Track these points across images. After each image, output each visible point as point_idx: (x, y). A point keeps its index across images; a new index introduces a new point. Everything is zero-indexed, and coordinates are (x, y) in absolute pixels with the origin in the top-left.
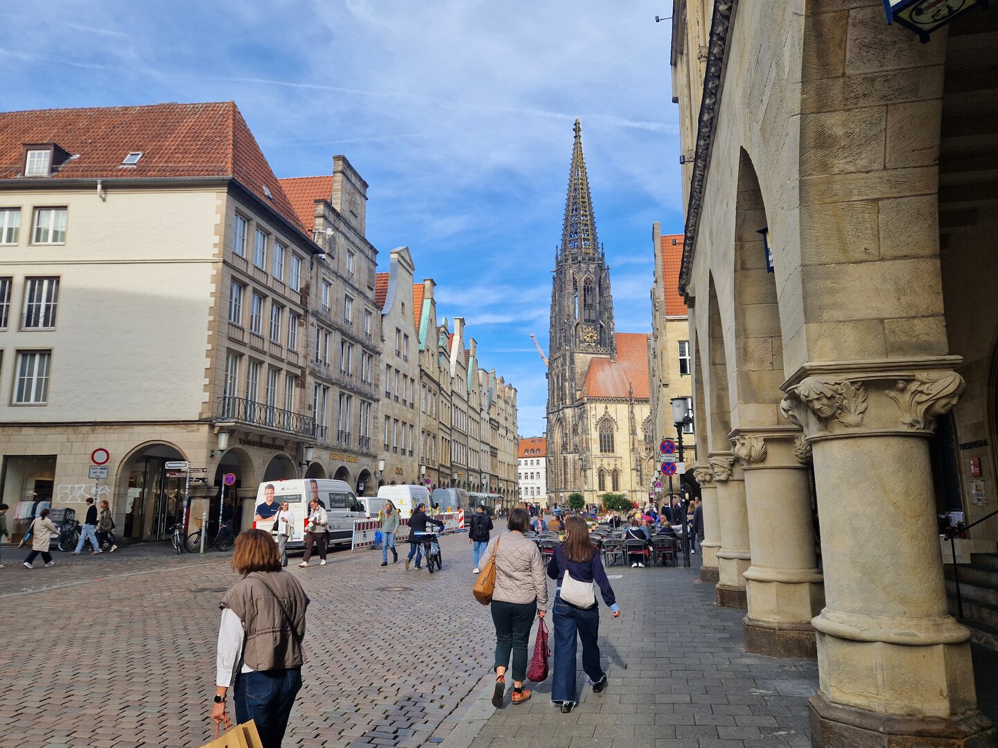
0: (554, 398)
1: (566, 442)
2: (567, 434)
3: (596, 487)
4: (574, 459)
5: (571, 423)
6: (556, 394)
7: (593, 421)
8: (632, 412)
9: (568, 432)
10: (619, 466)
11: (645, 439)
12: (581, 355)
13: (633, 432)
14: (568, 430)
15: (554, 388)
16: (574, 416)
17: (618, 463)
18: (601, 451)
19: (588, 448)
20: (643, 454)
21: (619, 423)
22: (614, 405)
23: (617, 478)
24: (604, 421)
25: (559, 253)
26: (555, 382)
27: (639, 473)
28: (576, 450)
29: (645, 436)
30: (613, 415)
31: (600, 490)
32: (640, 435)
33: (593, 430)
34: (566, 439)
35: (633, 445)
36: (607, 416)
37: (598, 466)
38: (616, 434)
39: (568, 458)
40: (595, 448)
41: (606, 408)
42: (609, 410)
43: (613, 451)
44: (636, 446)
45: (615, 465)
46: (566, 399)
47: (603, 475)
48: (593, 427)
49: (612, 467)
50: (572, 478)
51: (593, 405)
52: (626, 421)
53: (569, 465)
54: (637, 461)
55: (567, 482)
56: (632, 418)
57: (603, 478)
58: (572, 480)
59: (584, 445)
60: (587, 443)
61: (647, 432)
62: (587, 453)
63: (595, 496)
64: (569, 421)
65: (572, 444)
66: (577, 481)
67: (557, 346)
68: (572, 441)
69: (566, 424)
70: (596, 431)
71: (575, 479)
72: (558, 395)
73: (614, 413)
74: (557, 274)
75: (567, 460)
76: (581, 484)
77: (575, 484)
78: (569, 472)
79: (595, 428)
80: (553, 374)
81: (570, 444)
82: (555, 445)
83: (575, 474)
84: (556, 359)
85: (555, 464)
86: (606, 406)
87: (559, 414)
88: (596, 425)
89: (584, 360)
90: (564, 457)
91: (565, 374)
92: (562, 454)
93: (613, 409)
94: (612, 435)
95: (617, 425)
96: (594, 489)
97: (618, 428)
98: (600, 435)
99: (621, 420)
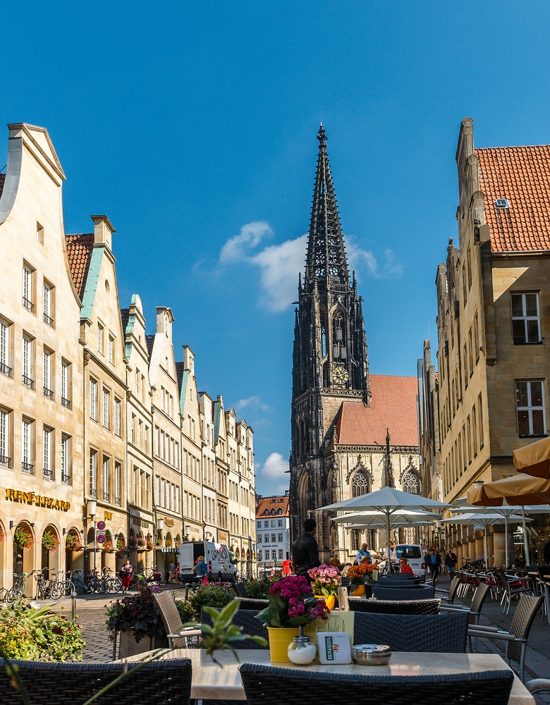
0: (298, 449)
1: (314, 496)
2: (314, 488)
3: (348, 546)
4: (323, 516)
5: (319, 476)
6: (300, 444)
7: (345, 471)
8: (389, 461)
9: (315, 486)
12: (330, 398)
14: (315, 484)
15: (298, 438)
21: (375, 474)
22: (368, 455)
23: (372, 535)
24: (358, 472)
25: (303, 281)
26: (300, 430)
29: (404, 488)
30: (368, 466)
31: (353, 549)
32: (399, 488)
33: (344, 483)
34: (314, 494)
36: (361, 467)
38: (370, 487)
39: (316, 515)
41: (359, 457)
42: (363, 459)
46: (312, 449)
47: (357, 533)
48: (345, 479)
50: (321, 537)
51: (345, 455)
52: (382, 471)
56: (388, 469)
57: (357, 537)
58: (321, 539)
60: (338, 497)
61: (406, 484)
63: (346, 555)
64: (317, 474)
65: (320, 500)
66: (326, 540)
67: (302, 389)
68: (320, 496)
69: (313, 477)
70: (348, 483)
71: (323, 538)
72: (303, 445)
73: (369, 464)
74: (300, 306)
75: (315, 516)
76: (330, 543)
77: (324, 544)
78: (317, 531)
79: (348, 481)
80: (298, 421)
81: (318, 499)
82: (299, 502)
83: (323, 532)
84: (301, 404)
85: (300, 523)
86: (360, 455)
87: (304, 466)
88: (348, 477)
89: (333, 404)
90: (311, 513)
91: (311, 420)
92: (309, 511)
93: (368, 459)
94: (367, 488)
95: (372, 477)
96: (346, 548)
97: (373, 480)
98: (353, 488)
99: (377, 471)
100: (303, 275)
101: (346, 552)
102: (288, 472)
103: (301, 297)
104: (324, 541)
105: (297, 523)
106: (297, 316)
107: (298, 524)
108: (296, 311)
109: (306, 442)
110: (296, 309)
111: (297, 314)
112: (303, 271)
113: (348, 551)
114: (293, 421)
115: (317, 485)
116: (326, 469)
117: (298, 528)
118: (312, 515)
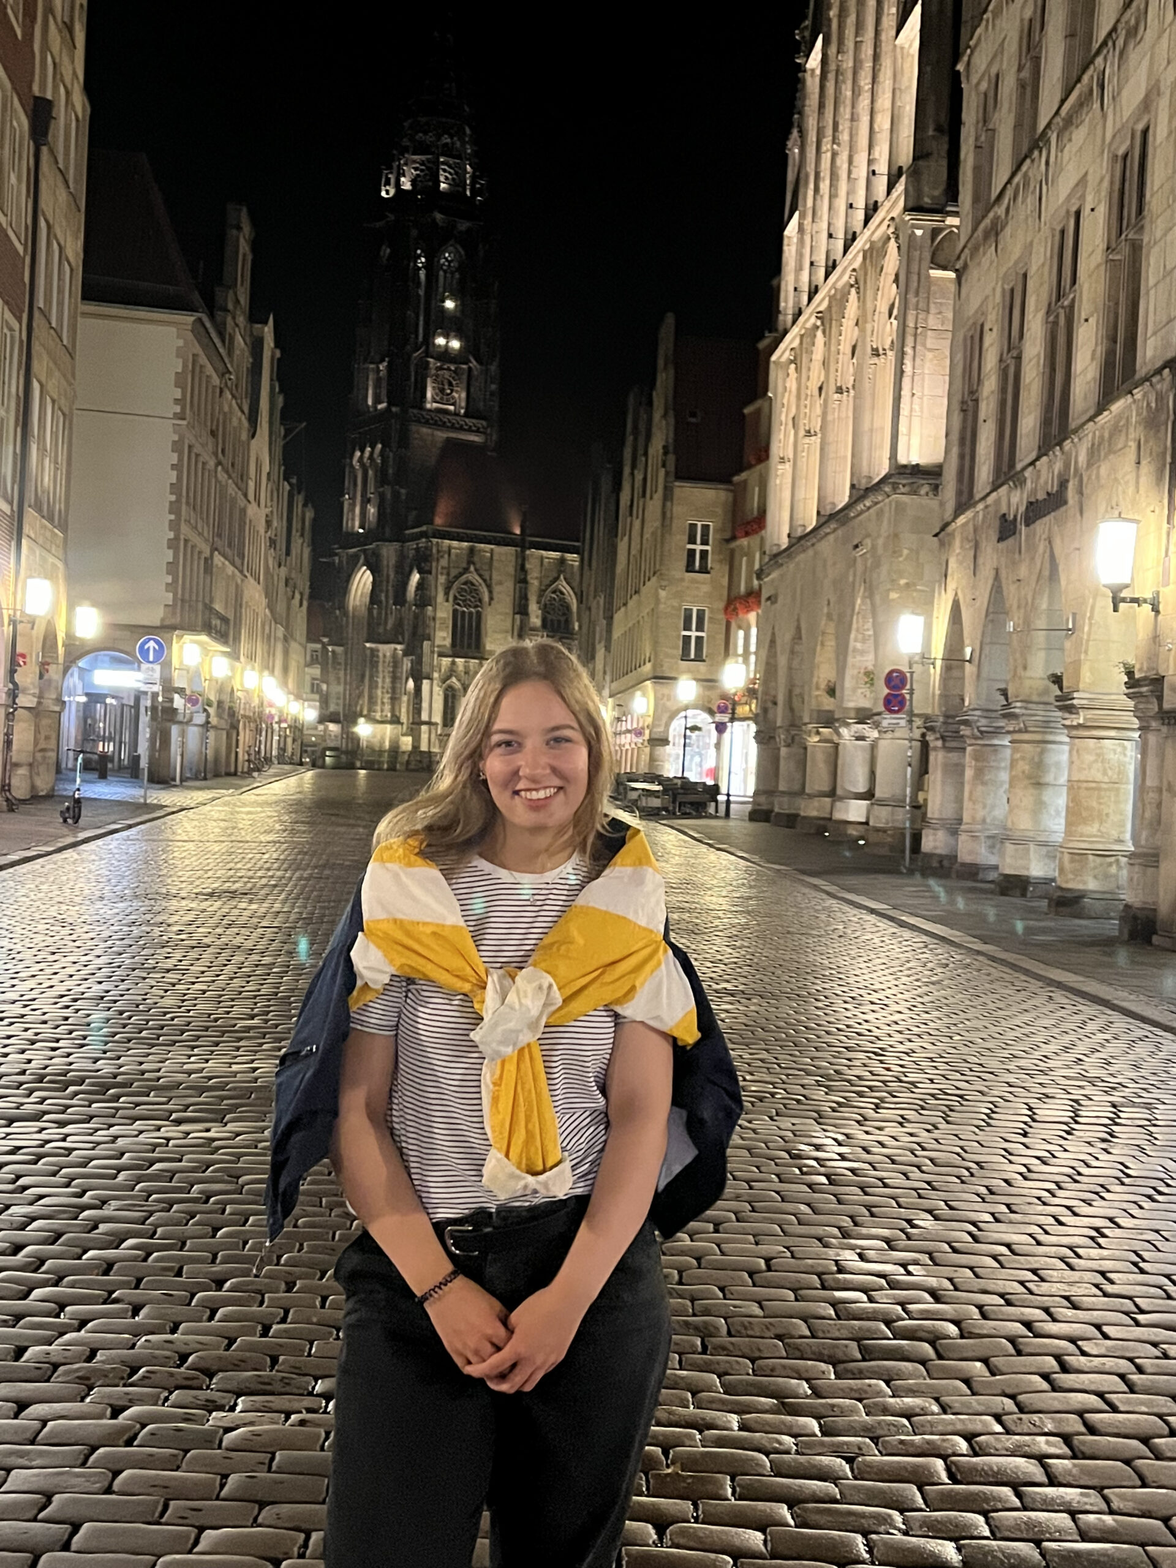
1: (379, 618)
2: (381, 602)
3: (437, 719)
4: (393, 656)
5: (392, 578)
7: (442, 579)
8: (522, 564)
9: (383, 598)
11: (544, 626)
12: (424, 429)
13: (521, 609)
14: (383, 595)
18: (454, 643)
19: (427, 637)
21: (497, 589)
22: (489, 548)
24: (464, 582)
26: (360, 483)
28: (399, 640)
29: (545, 620)
30: (484, 570)
31: (445, 724)
32: (535, 619)
33: (440, 597)
34: (380, 614)
36: (472, 574)
37: (444, 675)
38: (486, 612)
39: (381, 655)
40: (443, 637)
41: (472, 552)
42: (477, 558)
43: (479, 648)
47: (454, 697)
48: (441, 591)
50: (387, 695)
51: (445, 544)
52: (509, 584)
53: (380, 668)
55: (375, 703)
56: (521, 580)
57: (453, 703)
58: (384, 699)
59: (418, 629)
60: (425, 623)
61: (549, 612)
62: (425, 644)
63: (433, 736)
64: (388, 576)
66: (394, 702)
67: (370, 404)
68: (391, 619)
69: (380, 582)
70: (447, 600)
71: (389, 697)
73: (486, 567)
75: (378, 656)
76: (403, 709)
77: (393, 709)
78: (380, 685)
79: (447, 594)
81: (386, 623)
82: (347, 622)
83: (394, 689)
85: (348, 664)
86: (473, 548)
87: (364, 554)
88: (447, 589)
89: (427, 443)
90: (371, 649)
92: (368, 645)
93: (486, 559)
94: (479, 614)
95: (490, 592)
96: (433, 720)
97: (491, 599)
98: (455, 611)
99: (500, 583)
101: (433, 728)
104: (390, 703)
105: (340, 663)
107: (345, 666)
113: (436, 724)
115: (387, 597)
116: (406, 569)
117: (341, 674)
118: (374, 652)
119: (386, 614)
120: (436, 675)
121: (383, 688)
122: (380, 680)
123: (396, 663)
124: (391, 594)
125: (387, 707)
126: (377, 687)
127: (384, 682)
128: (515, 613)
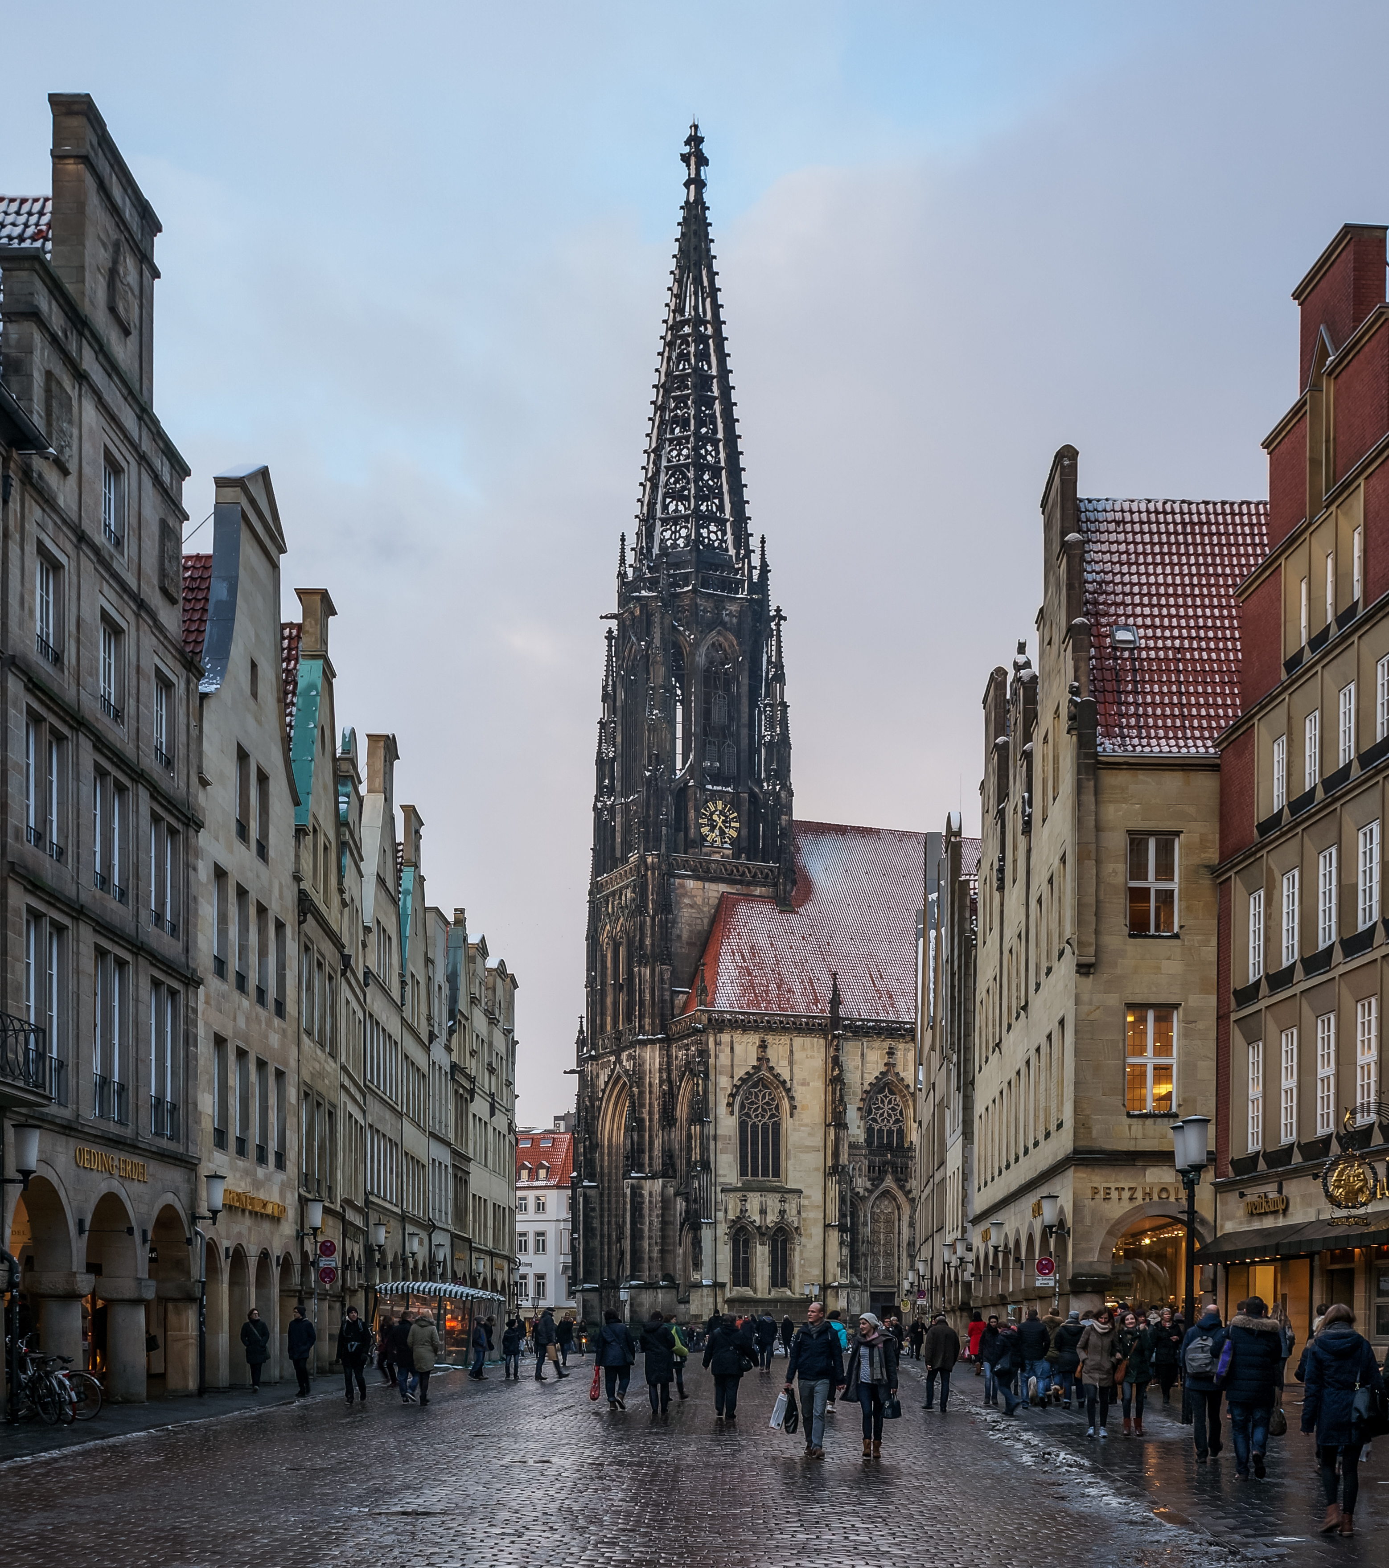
0: (603, 1014)
1: (641, 1143)
2: (642, 1120)
3: (725, 1276)
4: (663, 1194)
6: (609, 1000)
7: (725, 1082)
8: (836, 1060)
9: (645, 1116)
10: (792, 1217)
11: (869, 1141)
12: (691, 883)
13: (837, 1120)
14: (645, 1111)
15: (603, 984)
16: (667, 1067)
17: (791, 1208)
18: (743, 1173)
19: (706, 1166)
20: (861, 1183)
21: (799, 1092)
22: (785, 1039)
23: (784, 1250)
24: (755, 1086)
26: (609, 964)
27: (847, 1238)
28: (668, 1171)
29: (869, 1131)
30: (782, 1068)
31: (736, 1283)
32: (856, 1130)
33: (722, 1110)
34: (641, 1137)
35: (836, 1154)
36: (764, 1072)
37: (731, 1216)
38: (787, 1123)
39: (646, 1193)
40: (727, 1162)
41: (763, 1046)
42: (771, 1053)
43: (776, 1174)
44: (844, 1158)
45: (782, 1212)
46: (641, 1017)
47: (746, 1243)
48: (723, 1101)
49: (771, 1218)
50: (656, 1249)
51: (725, 1037)
52: (818, 1085)
53: (646, 1211)
54: (843, 1200)
56: (835, 1080)
57: (747, 1251)
58: (655, 1255)
59: (696, 1156)
60: (705, 1149)
61: (874, 1120)
62: (704, 1177)
63: (720, 1300)
64: (650, 1085)
65: (657, 1152)
66: (669, 1257)
67: (618, 854)
68: (657, 1143)
69: (641, 1093)
70: (732, 1113)
71: (662, 1251)
72: (616, 1004)
73: (785, 1063)
74: (622, 626)
75: (641, 1196)
76: (679, 1266)
77: (663, 1267)
78: (646, 1233)
79: (729, 1105)
80: (604, 938)
81: (651, 1149)
82: (602, 1154)
83: (663, 1237)
84: (613, 893)
85: (602, 1209)
86: (763, 1041)
87: (619, 1060)
88: (733, 1095)
89: (699, 901)
90: (633, 1187)
91: (642, 940)
93: (784, 1051)
94: (777, 1126)
95: (791, 1098)
96: (719, 1280)
97: (793, 1108)
98: (743, 1125)
99: (804, 1083)
100: (631, 541)
101: (719, 1292)
102: (572, 1072)
103: (624, 599)
104: (663, 1259)
105: (593, 1209)
106: (610, 650)
107: (597, 1213)
108: (609, 636)
109: (623, 997)
110: (610, 631)
111: (610, 646)
112: (632, 528)
113: (723, 1285)
114: (593, 937)
115: (650, 1113)
116: (675, 1075)
117: (596, 1223)
118: (636, 1192)
119: (650, 1137)
120: (720, 1215)
121: (650, 1238)
122: (646, 1228)
123: (666, 1204)
124: (656, 1109)
125: (657, 1265)
126: (642, 1238)
127: (650, 1230)
128: (827, 1125)
